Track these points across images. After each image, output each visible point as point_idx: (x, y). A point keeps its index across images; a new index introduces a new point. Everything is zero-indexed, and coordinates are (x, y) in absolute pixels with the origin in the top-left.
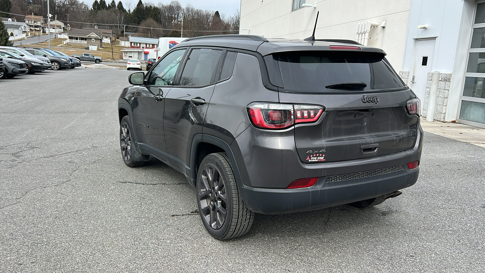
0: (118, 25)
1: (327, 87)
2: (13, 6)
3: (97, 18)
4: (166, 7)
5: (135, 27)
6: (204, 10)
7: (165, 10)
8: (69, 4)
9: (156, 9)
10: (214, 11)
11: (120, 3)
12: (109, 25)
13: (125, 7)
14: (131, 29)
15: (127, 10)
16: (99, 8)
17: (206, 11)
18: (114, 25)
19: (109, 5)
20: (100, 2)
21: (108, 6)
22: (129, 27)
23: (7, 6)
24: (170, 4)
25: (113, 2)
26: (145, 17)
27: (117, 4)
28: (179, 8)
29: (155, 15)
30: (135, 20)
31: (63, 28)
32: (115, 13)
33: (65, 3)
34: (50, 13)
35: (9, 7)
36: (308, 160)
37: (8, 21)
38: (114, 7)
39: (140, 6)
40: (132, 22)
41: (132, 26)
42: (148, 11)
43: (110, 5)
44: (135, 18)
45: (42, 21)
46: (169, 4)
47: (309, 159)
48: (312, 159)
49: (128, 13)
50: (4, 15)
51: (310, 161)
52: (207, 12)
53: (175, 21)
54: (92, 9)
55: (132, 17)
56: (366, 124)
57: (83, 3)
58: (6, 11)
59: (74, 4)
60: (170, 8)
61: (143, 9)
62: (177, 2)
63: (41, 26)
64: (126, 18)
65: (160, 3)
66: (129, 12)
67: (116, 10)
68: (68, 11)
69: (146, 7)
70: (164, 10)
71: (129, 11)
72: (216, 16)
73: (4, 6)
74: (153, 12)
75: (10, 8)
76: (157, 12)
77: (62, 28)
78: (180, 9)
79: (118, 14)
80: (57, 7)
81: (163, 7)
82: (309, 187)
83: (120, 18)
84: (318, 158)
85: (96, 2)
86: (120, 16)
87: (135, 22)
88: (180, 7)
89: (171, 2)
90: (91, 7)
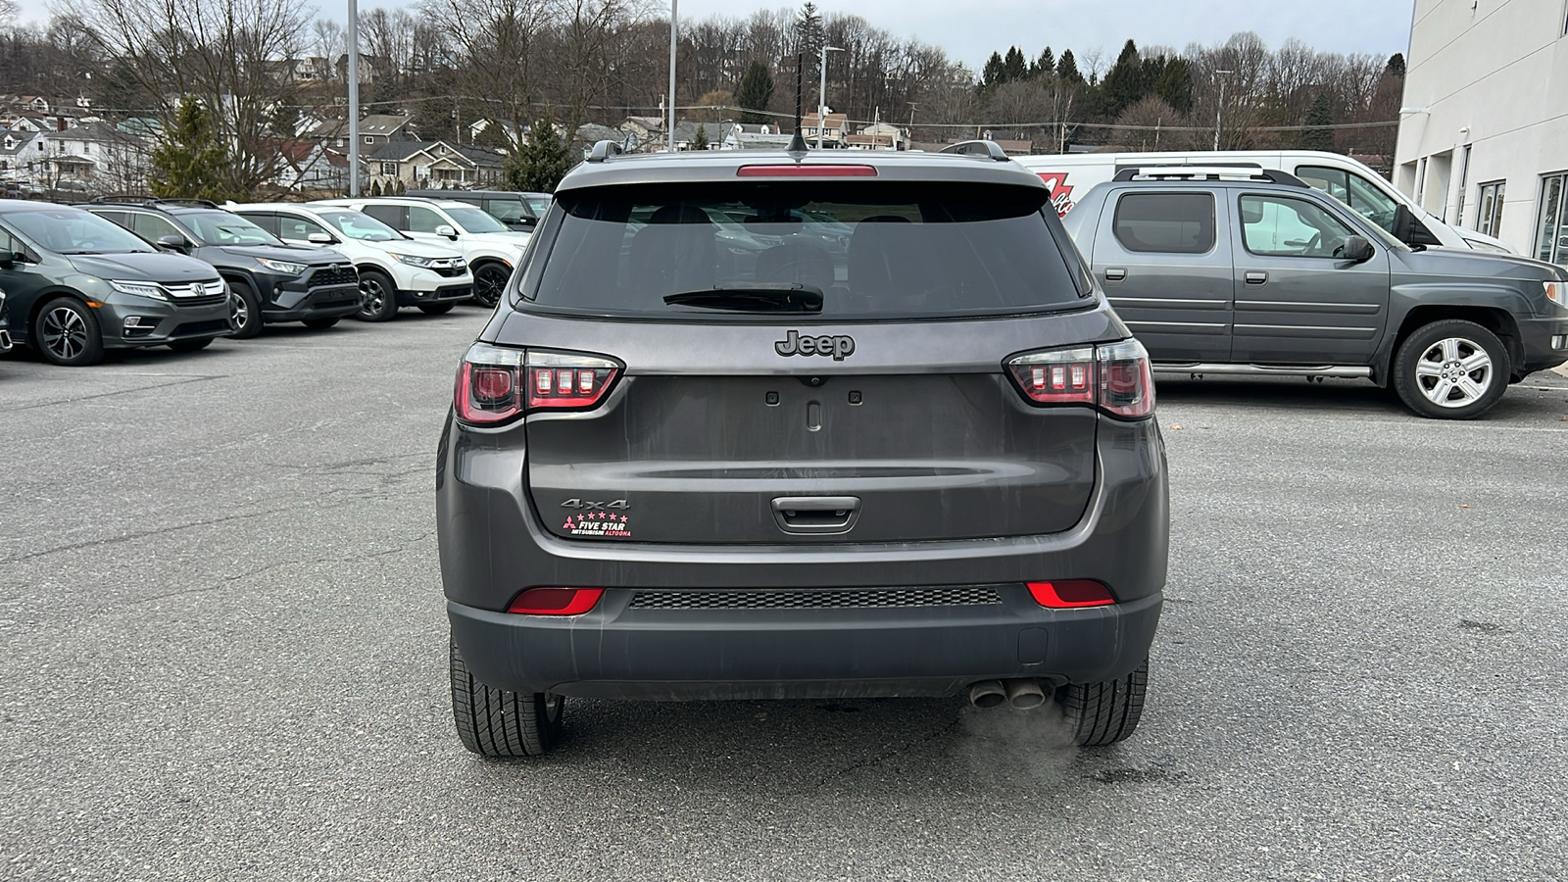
0: (1055, 124)
1: (669, 300)
2: (776, 91)
3: (991, 109)
4: (1211, 56)
5: (1104, 128)
6: (1346, 56)
7: (1207, 67)
8: (919, 74)
9: (1178, 65)
10: (1382, 54)
11: (1068, 55)
12: (1024, 128)
13: (1082, 68)
14: (1094, 135)
15: (1086, 75)
16: (1004, 76)
17: (1353, 56)
18: (1043, 127)
19: (1032, 64)
20: (1006, 59)
21: (1029, 68)
22: (1086, 129)
23: (761, 92)
24: (1227, 44)
25: (1047, 53)
26: (1139, 93)
27: (1057, 59)
28: (1255, 54)
29: (1173, 85)
30: (1108, 105)
31: (898, 142)
32: (1045, 88)
33: (910, 71)
34: (825, 105)
35: (766, 92)
36: (571, 529)
37: (760, 132)
38: (1048, 70)
39: (1128, 60)
40: (1098, 111)
41: (1097, 125)
42: (1150, 74)
43: (1036, 63)
44: (1106, 99)
45: (843, 128)
46: (1224, 46)
47: (573, 526)
48: (583, 528)
49: (1089, 84)
50: (752, 116)
51: (575, 532)
52: (1355, 60)
53: (1238, 99)
54: (983, 81)
55: (1099, 98)
56: (819, 428)
57: (960, 66)
58: (758, 105)
59: (933, 70)
60: (1227, 58)
61: (1136, 69)
62: (1252, 37)
63: (841, 141)
64: (1079, 102)
65: (1194, 46)
66: (1092, 83)
67: (1052, 80)
68: (916, 93)
69: (1147, 61)
70: (1205, 64)
71: (1093, 78)
72: (1391, 72)
73: (754, 92)
74: (1167, 75)
75: (768, 95)
76: (1179, 73)
77: (895, 144)
78: (1260, 59)
79: (1056, 91)
80: (889, 82)
81: (1203, 58)
82: (572, 617)
83: (1062, 102)
84: (605, 526)
85: (996, 58)
86: (1064, 96)
87: (1106, 112)
88: (1262, 53)
89: (1230, 36)
90: (979, 76)
